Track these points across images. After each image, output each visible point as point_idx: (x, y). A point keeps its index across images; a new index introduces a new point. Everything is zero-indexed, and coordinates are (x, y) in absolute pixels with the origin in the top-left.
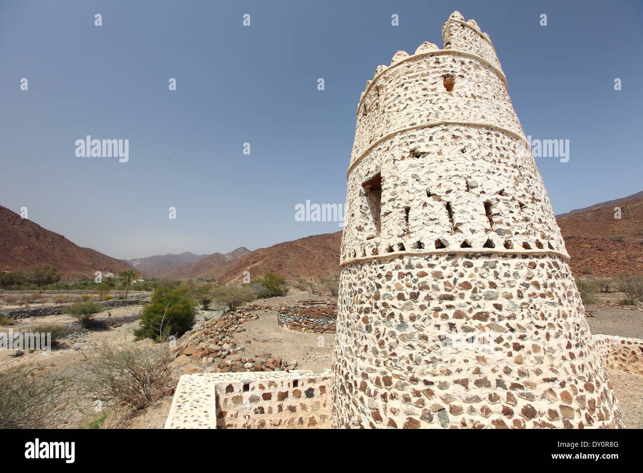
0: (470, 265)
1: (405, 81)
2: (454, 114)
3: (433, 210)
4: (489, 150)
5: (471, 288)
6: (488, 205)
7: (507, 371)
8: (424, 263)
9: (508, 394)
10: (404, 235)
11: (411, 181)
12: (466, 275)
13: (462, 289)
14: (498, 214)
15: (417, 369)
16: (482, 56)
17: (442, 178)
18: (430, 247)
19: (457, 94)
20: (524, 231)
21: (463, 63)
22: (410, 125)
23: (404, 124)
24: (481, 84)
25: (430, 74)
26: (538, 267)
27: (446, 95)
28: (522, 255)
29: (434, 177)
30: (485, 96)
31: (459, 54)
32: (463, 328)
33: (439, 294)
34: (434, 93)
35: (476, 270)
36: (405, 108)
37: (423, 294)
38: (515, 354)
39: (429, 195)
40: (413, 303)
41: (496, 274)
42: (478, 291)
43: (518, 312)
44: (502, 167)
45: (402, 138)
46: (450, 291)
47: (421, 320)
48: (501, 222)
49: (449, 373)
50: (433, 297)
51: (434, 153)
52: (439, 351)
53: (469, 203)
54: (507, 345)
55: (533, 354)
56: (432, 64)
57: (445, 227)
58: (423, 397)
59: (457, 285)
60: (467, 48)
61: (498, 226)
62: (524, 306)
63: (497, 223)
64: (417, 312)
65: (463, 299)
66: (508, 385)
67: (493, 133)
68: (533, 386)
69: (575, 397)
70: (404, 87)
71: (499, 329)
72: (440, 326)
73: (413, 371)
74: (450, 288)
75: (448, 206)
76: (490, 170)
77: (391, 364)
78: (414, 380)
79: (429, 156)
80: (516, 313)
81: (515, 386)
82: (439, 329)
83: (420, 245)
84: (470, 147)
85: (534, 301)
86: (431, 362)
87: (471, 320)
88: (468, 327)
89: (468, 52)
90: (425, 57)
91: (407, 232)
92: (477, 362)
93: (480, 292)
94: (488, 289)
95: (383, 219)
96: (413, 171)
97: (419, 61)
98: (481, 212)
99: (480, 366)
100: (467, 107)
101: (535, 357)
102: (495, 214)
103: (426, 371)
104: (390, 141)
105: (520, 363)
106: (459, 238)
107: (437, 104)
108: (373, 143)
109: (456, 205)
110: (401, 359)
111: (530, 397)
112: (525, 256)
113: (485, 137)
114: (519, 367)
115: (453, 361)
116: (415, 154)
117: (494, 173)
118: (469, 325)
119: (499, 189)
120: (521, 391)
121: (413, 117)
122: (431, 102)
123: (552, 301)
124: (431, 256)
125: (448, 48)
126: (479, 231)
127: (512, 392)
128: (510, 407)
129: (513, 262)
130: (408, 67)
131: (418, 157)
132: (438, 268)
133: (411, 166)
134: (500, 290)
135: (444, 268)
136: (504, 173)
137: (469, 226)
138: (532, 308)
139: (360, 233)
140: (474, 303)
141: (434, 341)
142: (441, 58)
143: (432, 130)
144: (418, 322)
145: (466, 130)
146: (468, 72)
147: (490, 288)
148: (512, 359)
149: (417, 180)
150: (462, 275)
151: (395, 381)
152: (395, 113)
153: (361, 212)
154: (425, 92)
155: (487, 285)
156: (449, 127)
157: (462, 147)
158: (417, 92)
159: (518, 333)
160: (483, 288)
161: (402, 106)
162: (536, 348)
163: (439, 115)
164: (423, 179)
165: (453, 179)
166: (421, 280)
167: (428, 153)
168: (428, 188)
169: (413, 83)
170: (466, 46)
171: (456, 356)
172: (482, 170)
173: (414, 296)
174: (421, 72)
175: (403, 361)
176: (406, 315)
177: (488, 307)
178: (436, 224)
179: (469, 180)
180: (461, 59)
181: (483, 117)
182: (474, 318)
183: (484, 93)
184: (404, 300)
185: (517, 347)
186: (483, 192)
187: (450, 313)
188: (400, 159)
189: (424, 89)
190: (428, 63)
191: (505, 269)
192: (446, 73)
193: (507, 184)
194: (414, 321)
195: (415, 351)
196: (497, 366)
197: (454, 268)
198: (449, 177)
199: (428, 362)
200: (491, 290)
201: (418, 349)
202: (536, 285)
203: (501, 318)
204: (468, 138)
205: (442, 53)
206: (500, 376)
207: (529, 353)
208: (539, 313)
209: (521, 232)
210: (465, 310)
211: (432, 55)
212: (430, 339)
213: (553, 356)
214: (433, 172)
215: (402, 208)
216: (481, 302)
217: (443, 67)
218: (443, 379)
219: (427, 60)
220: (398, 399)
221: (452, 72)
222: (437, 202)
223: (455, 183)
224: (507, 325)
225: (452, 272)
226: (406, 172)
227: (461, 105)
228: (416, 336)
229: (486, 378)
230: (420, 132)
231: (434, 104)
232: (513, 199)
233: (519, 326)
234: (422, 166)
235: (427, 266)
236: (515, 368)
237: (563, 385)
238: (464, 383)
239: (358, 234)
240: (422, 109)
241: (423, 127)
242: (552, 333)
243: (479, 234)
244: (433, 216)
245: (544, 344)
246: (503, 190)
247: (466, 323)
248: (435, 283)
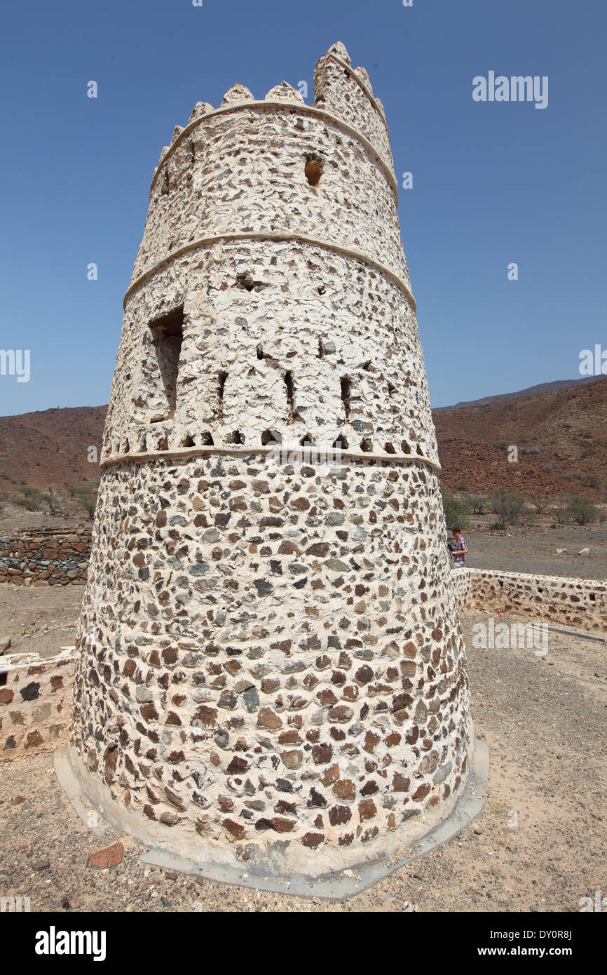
0: (309, 473)
1: (242, 145)
2: (314, 226)
3: (264, 381)
4: (357, 297)
5: (308, 508)
6: (346, 383)
7: (344, 624)
8: (241, 466)
9: (343, 655)
10: (213, 419)
11: (234, 328)
12: (304, 488)
13: (294, 510)
14: (358, 398)
15: (218, 632)
16: (368, 138)
17: (284, 330)
18: (253, 442)
19: (323, 194)
20: (389, 426)
21: (339, 142)
22: (243, 230)
23: (233, 226)
24: (361, 186)
25: (286, 146)
26: (400, 479)
27: (307, 190)
28: (383, 462)
29: (271, 327)
30: (363, 207)
31: (336, 124)
32: (291, 567)
33: (260, 516)
34: (287, 181)
35: (318, 481)
36: (237, 196)
37: (236, 517)
38: (357, 600)
39: (261, 356)
40: (219, 530)
41: (345, 488)
42: (317, 512)
43: (367, 545)
44: (373, 326)
45: (227, 250)
46: (277, 512)
47: (229, 557)
48: (360, 411)
49: (265, 634)
50: (251, 521)
51: (276, 286)
52: (253, 603)
53: (320, 377)
54: (348, 589)
55: (380, 599)
56: (290, 129)
57: (280, 410)
58: (225, 673)
59: (289, 503)
60: (349, 116)
61: (355, 417)
62: (376, 534)
63: (356, 411)
64: (224, 545)
65: (295, 524)
66: (343, 642)
67: (368, 270)
68: (372, 640)
69: (419, 649)
70: (239, 157)
71: (342, 567)
72: (258, 565)
73: (211, 637)
74: (278, 508)
75: (288, 378)
76: (356, 329)
77: (178, 629)
78: (212, 650)
79: (267, 291)
80: (364, 543)
81: (351, 643)
82: (256, 570)
83: (237, 437)
84: (333, 287)
85: (390, 526)
86: (240, 621)
87: (304, 556)
88: (299, 565)
89: (349, 125)
90: (280, 112)
91: (220, 415)
92: (305, 615)
93: (321, 514)
94: (331, 510)
95: (180, 389)
96: (237, 312)
97: (270, 116)
98: (334, 393)
99: (309, 621)
100: (335, 219)
101: (381, 603)
102: (355, 398)
103: (232, 634)
104: (205, 252)
105: (360, 613)
106: (300, 429)
107: (291, 202)
108: (175, 250)
109: (300, 378)
110: (193, 619)
111: (368, 656)
112: (386, 463)
113: (355, 274)
114: (360, 617)
115: (272, 616)
116: (245, 283)
117: (360, 334)
118: (300, 562)
119: (364, 360)
120: (358, 649)
121: (249, 216)
122: (281, 197)
123: (411, 527)
124: (253, 457)
125: (319, 107)
126: (328, 421)
127: (347, 652)
128: (343, 671)
129: (370, 471)
130: (251, 121)
131: (249, 289)
132: (262, 477)
133: (237, 303)
134: (348, 512)
135: (272, 476)
136: (374, 337)
137: (316, 413)
138: (385, 536)
139: (139, 410)
140: (311, 531)
141: (247, 589)
142: (306, 121)
143: (277, 247)
144: (225, 561)
145: (329, 258)
146: (344, 159)
147: (335, 508)
148: (352, 607)
149: (243, 328)
150: (297, 488)
151: (182, 654)
152: (219, 202)
153: (143, 372)
154: (274, 177)
155: (331, 503)
156: (304, 247)
157: (320, 284)
158: (260, 173)
159: (364, 572)
160: (325, 508)
161: (233, 193)
162: (383, 590)
163: (292, 223)
164: (254, 328)
165: (301, 335)
166: (235, 494)
167: (267, 285)
168: (260, 344)
169: (256, 153)
170: (348, 113)
171: (276, 609)
172: (344, 326)
173: (222, 520)
174: (271, 138)
175: (198, 622)
176: (207, 550)
177: (329, 536)
178: (266, 404)
179: (324, 340)
180: (336, 133)
181: (357, 242)
182: (309, 552)
183: (363, 202)
184: (206, 526)
185: (361, 591)
186: (341, 362)
187: (275, 545)
188: (218, 287)
189: (273, 171)
190: (285, 125)
191: (358, 481)
192: (311, 152)
193: (375, 354)
194: (219, 559)
195: (217, 606)
196: (333, 619)
197: (286, 477)
198: (295, 331)
199: (235, 621)
200: (335, 511)
201: (223, 602)
202: (395, 504)
203: (344, 551)
204: (330, 271)
205: (310, 113)
206: (334, 632)
207: (375, 597)
208: (394, 542)
209: (385, 427)
210: (296, 540)
211: (293, 110)
212: (242, 586)
213: (402, 599)
214: (270, 318)
215: (215, 373)
216: (319, 529)
217: (307, 138)
218: (255, 644)
219: (284, 118)
220: (185, 681)
221: (321, 152)
222: (272, 370)
223: (302, 342)
224: (352, 561)
225: (284, 483)
226: (227, 312)
227: (328, 214)
228: (221, 583)
229: (316, 636)
230: (258, 245)
231: (285, 201)
232: (382, 378)
233: (366, 562)
234: (254, 305)
235: (246, 472)
236: (354, 619)
237: (408, 635)
238: (285, 647)
239: (135, 412)
240: (265, 205)
241: (263, 239)
242: (405, 569)
243: (328, 426)
244: (261, 392)
245: (394, 584)
246: (370, 362)
247: (296, 560)
248: (256, 500)
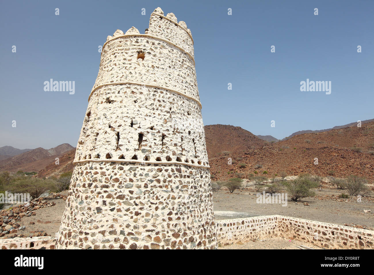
0: (121, 169)
1: (116, 51)
2: (136, 78)
3: (109, 136)
4: (152, 102)
5: (119, 182)
6: (141, 135)
7: (128, 226)
8: (98, 166)
9: (126, 238)
11: (103, 117)
12: (118, 174)
13: (114, 182)
14: (146, 141)
15: (84, 226)
16: (169, 40)
17: (119, 117)
18: (103, 158)
19: (142, 65)
20: (159, 150)
21: (153, 44)
22: (111, 82)
23: (108, 81)
24: (161, 59)
25: (130, 50)
27: (136, 65)
28: (154, 164)
29: (114, 116)
30: (162, 67)
31: (153, 38)
32: (110, 203)
33: (101, 184)
34: (129, 62)
35: (124, 171)
36: (111, 70)
37: (94, 184)
38: (135, 217)
39: (110, 127)
40: (88, 189)
41: (135, 175)
42: (122, 183)
43: (142, 196)
44: (157, 112)
45: (105, 90)
46: (107, 183)
47: (90, 199)
48: (146, 145)
49: (97, 228)
50: (98, 186)
51: (118, 102)
52: (95, 216)
53: (130, 133)
54: (131, 213)
55: (145, 218)
56: (134, 43)
57: (113, 146)
58: (83, 242)
59: (112, 179)
61: (143, 148)
62: (147, 192)
63: (144, 145)
64: (89, 194)
65: (113, 187)
66: (126, 233)
67: (159, 91)
68: (139, 233)
69: (163, 239)
70: (115, 55)
71: (130, 204)
72: (98, 202)
73: (81, 228)
74: (107, 181)
75: (118, 134)
76: (148, 115)
77: (73, 225)
78: (81, 233)
79: (115, 103)
80: (141, 196)
81: (130, 234)
82: (98, 204)
83: (98, 156)
84: (140, 99)
85: (154, 189)
86: (90, 222)
87: (115, 199)
88: (112, 203)
90: (131, 37)
92: (113, 221)
93: (123, 184)
94: (128, 182)
96: (105, 111)
97: (127, 39)
98: (135, 139)
99: (114, 223)
100: (146, 73)
101: (145, 219)
102: (144, 141)
103: (87, 227)
105: (136, 222)
106: (119, 153)
107: (129, 70)
109: (122, 134)
110: (78, 221)
111: (136, 239)
112: (156, 165)
113: (152, 93)
114: (135, 224)
115: (101, 221)
116: (109, 101)
117: (150, 116)
118: (113, 202)
119: (150, 126)
120: (132, 236)
121: (114, 76)
122: (125, 69)
123: (166, 190)
124: (102, 163)
125: (146, 33)
127: (127, 237)
128: (124, 244)
129: (147, 168)
130: (120, 42)
131: (110, 103)
132: (104, 170)
133: (105, 108)
134: (135, 183)
135: (108, 170)
136: (157, 116)
137: (126, 147)
138: (151, 193)
140: (119, 190)
141: (94, 211)
142: (140, 39)
143: (121, 87)
144: (89, 200)
145: (141, 89)
146: (155, 50)
147: (129, 182)
148: (132, 220)
149: (105, 117)
150: (116, 174)
151: (73, 234)
152: (106, 72)
154: (125, 61)
155: (128, 180)
156: (131, 86)
157: (135, 99)
158: (120, 61)
159: (140, 206)
160: (125, 182)
161: (110, 68)
162: (147, 214)
163: (128, 78)
164: (109, 117)
165: (124, 119)
166: (95, 176)
167: (115, 101)
168: (110, 123)
169: (120, 53)
170: (159, 32)
171: (103, 219)
172: (143, 114)
173: (90, 185)
174: (125, 47)
175: (79, 222)
176: (84, 196)
177: (126, 192)
178: (109, 144)
179: (134, 120)
180: (152, 41)
181: (155, 81)
182: (117, 198)
184: (85, 187)
185: (137, 214)
186: (139, 127)
187: (105, 195)
188: (100, 103)
189: (125, 59)
190: (132, 41)
191: (141, 172)
192: (140, 50)
193: (156, 123)
194: (87, 199)
195: (84, 216)
196: (123, 224)
197: (112, 170)
198: (122, 117)
199: (89, 222)
200: (129, 183)
201: (86, 215)
202: (158, 181)
203: (131, 198)
204: (140, 94)
205: (141, 36)
206: (123, 229)
207: (143, 217)
208: (156, 196)
209: (157, 151)
210: (113, 193)
211: (135, 36)
212: (92, 209)
213: (157, 219)
214: (114, 113)
215: (95, 133)
216: (122, 190)
217: (139, 45)
218: (93, 231)
219: (131, 39)
221: (144, 50)
222: (112, 131)
223: (124, 121)
224: (135, 202)
225: (111, 172)
226: (101, 112)
227: (143, 72)
228: (86, 208)
229: (116, 230)
230: (115, 87)
231: (127, 70)
232: (158, 132)
233: (141, 203)
234: (110, 109)
235: (99, 168)
236: (133, 224)
237: (157, 233)
238: (103, 233)
240: (119, 72)
241: (117, 85)
242: (160, 206)
243: (131, 151)
244: (108, 140)
245: (153, 212)
246: (154, 126)
247: (112, 201)
248: (101, 178)
